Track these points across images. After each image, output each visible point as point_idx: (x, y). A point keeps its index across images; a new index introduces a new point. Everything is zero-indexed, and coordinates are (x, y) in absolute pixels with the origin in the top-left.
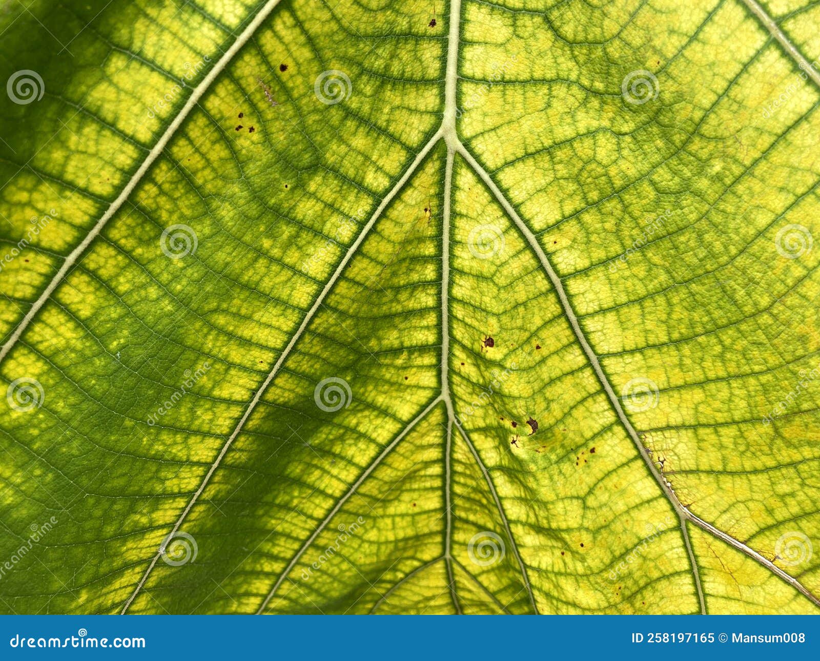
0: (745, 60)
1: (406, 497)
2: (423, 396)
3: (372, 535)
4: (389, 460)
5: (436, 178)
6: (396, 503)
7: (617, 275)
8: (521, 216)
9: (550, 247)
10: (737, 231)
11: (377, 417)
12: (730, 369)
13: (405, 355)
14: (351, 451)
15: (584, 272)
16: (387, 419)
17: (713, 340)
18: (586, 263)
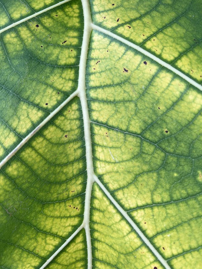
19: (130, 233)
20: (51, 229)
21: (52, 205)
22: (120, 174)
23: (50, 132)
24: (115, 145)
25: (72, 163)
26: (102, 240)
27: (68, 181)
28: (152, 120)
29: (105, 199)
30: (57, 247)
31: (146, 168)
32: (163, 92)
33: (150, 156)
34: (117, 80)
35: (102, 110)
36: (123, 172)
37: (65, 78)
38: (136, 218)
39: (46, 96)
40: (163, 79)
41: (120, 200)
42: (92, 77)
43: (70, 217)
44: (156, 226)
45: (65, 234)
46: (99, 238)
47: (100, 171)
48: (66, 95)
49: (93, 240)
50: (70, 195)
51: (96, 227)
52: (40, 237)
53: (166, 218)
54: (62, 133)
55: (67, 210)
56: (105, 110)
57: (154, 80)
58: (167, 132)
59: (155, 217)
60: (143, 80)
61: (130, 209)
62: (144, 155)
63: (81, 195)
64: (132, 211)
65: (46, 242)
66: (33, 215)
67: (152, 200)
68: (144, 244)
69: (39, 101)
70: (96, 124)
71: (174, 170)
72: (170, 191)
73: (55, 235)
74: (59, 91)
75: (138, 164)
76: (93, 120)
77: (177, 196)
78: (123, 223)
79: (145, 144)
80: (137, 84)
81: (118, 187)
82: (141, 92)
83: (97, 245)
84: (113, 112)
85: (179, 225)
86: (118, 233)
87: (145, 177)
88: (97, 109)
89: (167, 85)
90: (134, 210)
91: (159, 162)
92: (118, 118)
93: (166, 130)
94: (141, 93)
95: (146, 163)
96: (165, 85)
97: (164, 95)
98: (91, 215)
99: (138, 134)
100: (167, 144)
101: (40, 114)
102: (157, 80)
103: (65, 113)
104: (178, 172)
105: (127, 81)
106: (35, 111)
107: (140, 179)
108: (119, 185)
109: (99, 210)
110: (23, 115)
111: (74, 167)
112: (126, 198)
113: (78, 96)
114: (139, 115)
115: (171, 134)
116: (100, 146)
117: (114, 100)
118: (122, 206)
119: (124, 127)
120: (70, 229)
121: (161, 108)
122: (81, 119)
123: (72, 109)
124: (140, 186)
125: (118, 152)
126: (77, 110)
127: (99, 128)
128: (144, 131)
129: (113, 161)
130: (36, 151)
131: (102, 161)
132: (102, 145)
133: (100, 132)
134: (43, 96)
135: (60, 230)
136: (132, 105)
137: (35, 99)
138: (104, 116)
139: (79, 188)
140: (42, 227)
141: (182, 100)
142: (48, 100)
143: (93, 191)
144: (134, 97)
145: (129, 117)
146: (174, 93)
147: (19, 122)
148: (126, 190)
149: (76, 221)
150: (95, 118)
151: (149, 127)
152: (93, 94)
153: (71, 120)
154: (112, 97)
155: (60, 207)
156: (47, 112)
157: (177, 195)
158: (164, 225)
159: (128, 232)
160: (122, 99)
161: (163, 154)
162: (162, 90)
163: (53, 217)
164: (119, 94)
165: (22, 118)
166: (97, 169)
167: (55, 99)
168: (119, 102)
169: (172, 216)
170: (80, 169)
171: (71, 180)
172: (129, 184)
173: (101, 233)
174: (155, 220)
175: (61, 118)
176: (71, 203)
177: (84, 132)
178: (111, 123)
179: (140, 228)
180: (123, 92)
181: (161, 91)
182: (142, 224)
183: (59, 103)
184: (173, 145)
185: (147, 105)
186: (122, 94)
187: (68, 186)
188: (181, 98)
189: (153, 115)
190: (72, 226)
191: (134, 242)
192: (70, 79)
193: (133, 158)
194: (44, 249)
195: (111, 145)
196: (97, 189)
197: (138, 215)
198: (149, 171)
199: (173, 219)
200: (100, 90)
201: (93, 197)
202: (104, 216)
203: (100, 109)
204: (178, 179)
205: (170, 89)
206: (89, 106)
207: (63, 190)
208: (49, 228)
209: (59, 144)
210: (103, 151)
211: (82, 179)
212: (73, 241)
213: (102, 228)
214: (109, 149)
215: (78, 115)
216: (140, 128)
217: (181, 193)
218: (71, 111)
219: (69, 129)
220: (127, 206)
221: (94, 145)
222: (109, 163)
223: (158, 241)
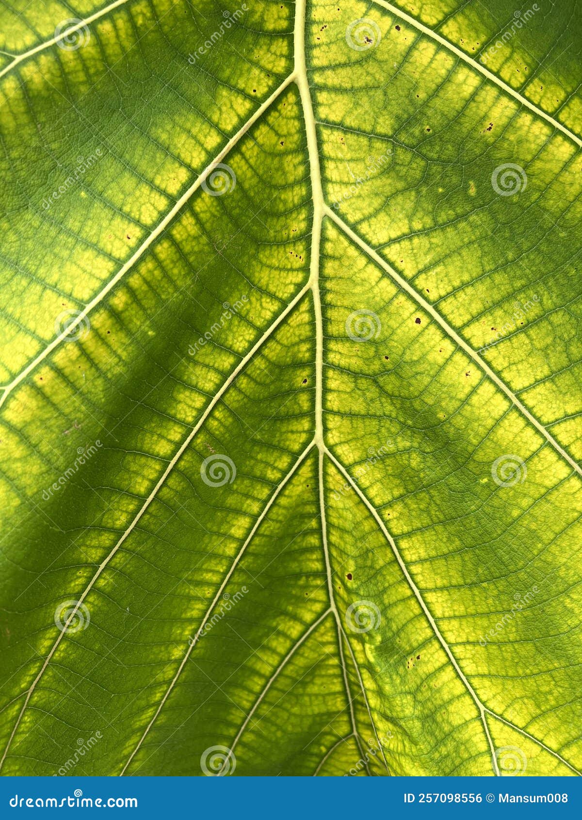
0: (497, 417)
1: (318, 681)
2: (318, 607)
3: (296, 710)
4: (301, 651)
5: (313, 468)
6: (311, 686)
7: (429, 538)
8: (366, 496)
9: (386, 517)
10: (501, 519)
11: (290, 620)
12: (504, 606)
13: (304, 578)
14: (274, 644)
15: (409, 535)
16: (296, 622)
17: (492, 587)
18: (410, 529)
19: (381, 279)
20: (267, 285)
21: (269, 248)
22: (364, 199)
23: (261, 133)
24: (356, 155)
25: (291, 186)
26: (339, 304)
27: (287, 213)
28: (409, 114)
29: (342, 238)
30: (276, 315)
31: (400, 185)
32: (423, 72)
33: (407, 168)
34: (355, 57)
35: (333, 103)
36: (368, 196)
37: (275, 54)
38: (389, 256)
39: (253, 79)
40: (424, 52)
41: (364, 235)
42: (316, 52)
43: (292, 270)
44: (417, 263)
45: (286, 295)
46: (334, 302)
47: (333, 198)
48: (279, 78)
49: (325, 306)
50: (291, 236)
51: (329, 285)
52: (253, 296)
53: (429, 249)
54: (276, 138)
55: (287, 258)
56: (338, 103)
57: (411, 54)
58: (429, 130)
59: (415, 251)
60: (395, 54)
61: (380, 245)
62: (397, 168)
63: (306, 237)
64: (383, 248)
65: (261, 305)
66: (245, 259)
67: (410, 228)
68: (401, 290)
69: (243, 86)
70: (324, 126)
71: (438, 183)
72: (434, 214)
73: (273, 296)
74: (269, 73)
75: (389, 181)
76: (320, 120)
77: (443, 220)
78: (371, 268)
79: (400, 151)
80: (386, 61)
81: (362, 217)
82: (392, 72)
83: (330, 314)
84: (351, 106)
85: (447, 256)
86: (362, 285)
87: (400, 199)
88: (325, 102)
89: (429, 60)
90: (386, 247)
91: (418, 174)
92: (359, 114)
93: (428, 127)
94: (392, 74)
95: (400, 178)
96: (425, 61)
97: (424, 75)
98: (321, 267)
99: (389, 137)
100: (428, 148)
101: (248, 105)
102: (416, 53)
103: (280, 107)
104: (443, 187)
105: (369, 57)
106: (240, 100)
107: (393, 202)
108: (363, 214)
109: (333, 258)
110: (225, 105)
111: (295, 193)
112: (374, 231)
113: (296, 82)
114: (389, 108)
115: (434, 133)
116: (332, 159)
117: (352, 87)
118: (368, 243)
119: (368, 128)
120: (291, 289)
121: (420, 96)
122: (300, 118)
123: (288, 102)
124: (392, 213)
125: (361, 166)
126: (295, 104)
127: (330, 131)
128: (396, 131)
129: (352, 180)
130: (247, 161)
131: (336, 182)
132: (335, 157)
133: (332, 138)
134: (248, 79)
135: (279, 288)
136: (379, 95)
137: (237, 83)
138: (337, 113)
139: (303, 226)
140: (257, 280)
141: (449, 81)
142: (255, 84)
143: (323, 230)
144: (382, 82)
145: (375, 112)
146: (439, 71)
147: (221, 114)
148: (373, 220)
149: (299, 277)
150: (323, 116)
151: (404, 124)
152: (318, 79)
153: (288, 118)
154: (348, 83)
155: (279, 252)
156: (257, 102)
157: (442, 217)
158: (427, 259)
159: (377, 279)
160: (364, 85)
161: (423, 163)
162: (423, 68)
163: (270, 267)
164: (359, 78)
165: (224, 109)
166: (329, 196)
167: (265, 84)
168: (361, 89)
169: (438, 246)
170: (302, 197)
171: (291, 213)
172: (377, 212)
173: (336, 293)
174: (415, 255)
175: (274, 114)
176: (292, 248)
177: (306, 139)
178: (349, 122)
179: (396, 269)
180: (365, 74)
181: (419, 70)
182: (398, 264)
183: (271, 90)
184: (437, 148)
185: (401, 93)
186: (363, 77)
187: (288, 221)
188: (448, 79)
189: (409, 107)
190: (295, 284)
191: (387, 291)
192: (282, 55)
193: (382, 173)
194: (260, 316)
195: (348, 156)
196: (329, 226)
197: (392, 252)
198: (405, 189)
199: (439, 249)
200: (329, 73)
201: (324, 240)
202: (341, 265)
203: (330, 102)
204: (443, 195)
205: (433, 66)
206: (313, 98)
207: (282, 227)
208: (265, 283)
209: (273, 154)
210: (337, 167)
211: (306, 212)
212: (296, 307)
213: (338, 285)
214: (346, 164)
215: (297, 112)
216: (392, 128)
217: (448, 215)
218: (286, 105)
219: (285, 132)
220: (375, 242)
221: (322, 158)
222: (346, 184)
223: (420, 282)
